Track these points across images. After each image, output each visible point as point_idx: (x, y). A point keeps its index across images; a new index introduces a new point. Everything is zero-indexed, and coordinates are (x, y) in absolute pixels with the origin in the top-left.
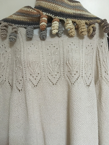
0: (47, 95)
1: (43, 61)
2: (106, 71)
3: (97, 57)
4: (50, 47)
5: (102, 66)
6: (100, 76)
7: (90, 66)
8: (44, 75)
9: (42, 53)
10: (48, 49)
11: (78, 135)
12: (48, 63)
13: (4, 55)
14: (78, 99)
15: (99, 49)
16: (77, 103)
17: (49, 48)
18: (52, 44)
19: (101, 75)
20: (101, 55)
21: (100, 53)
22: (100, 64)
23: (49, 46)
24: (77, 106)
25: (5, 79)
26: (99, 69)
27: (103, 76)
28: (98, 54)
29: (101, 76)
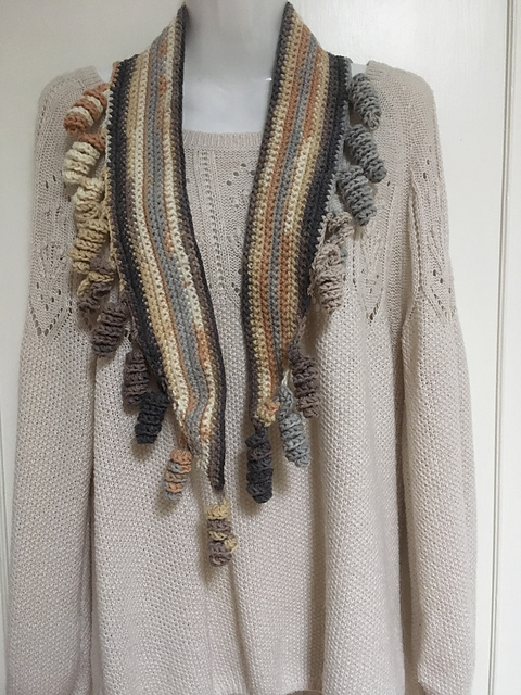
0: (233, 351)
1: (213, 227)
2: (437, 270)
3: (408, 215)
4: (236, 174)
5: (426, 249)
6: (417, 286)
7: (376, 247)
8: (221, 278)
9: (211, 198)
10: (229, 183)
11: (353, 487)
12: (232, 236)
13: (62, 212)
14: (344, 359)
15: (417, 186)
16: (343, 374)
17: (232, 178)
18: (243, 165)
19: (420, 281)
20: (422, 210)
21: (421, 202)
22: (418, 241)
23: (234, 170)
24: (342, 386)
25: (68, 306)
26: (415, 259)
27: (427, 288)
28: (411, 202)
29: (421, 288)
